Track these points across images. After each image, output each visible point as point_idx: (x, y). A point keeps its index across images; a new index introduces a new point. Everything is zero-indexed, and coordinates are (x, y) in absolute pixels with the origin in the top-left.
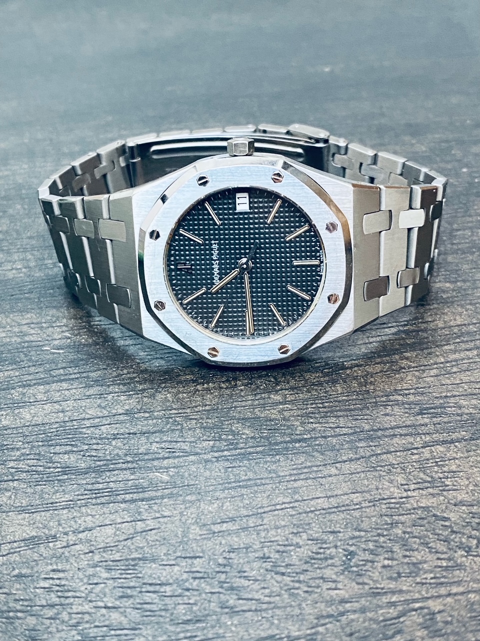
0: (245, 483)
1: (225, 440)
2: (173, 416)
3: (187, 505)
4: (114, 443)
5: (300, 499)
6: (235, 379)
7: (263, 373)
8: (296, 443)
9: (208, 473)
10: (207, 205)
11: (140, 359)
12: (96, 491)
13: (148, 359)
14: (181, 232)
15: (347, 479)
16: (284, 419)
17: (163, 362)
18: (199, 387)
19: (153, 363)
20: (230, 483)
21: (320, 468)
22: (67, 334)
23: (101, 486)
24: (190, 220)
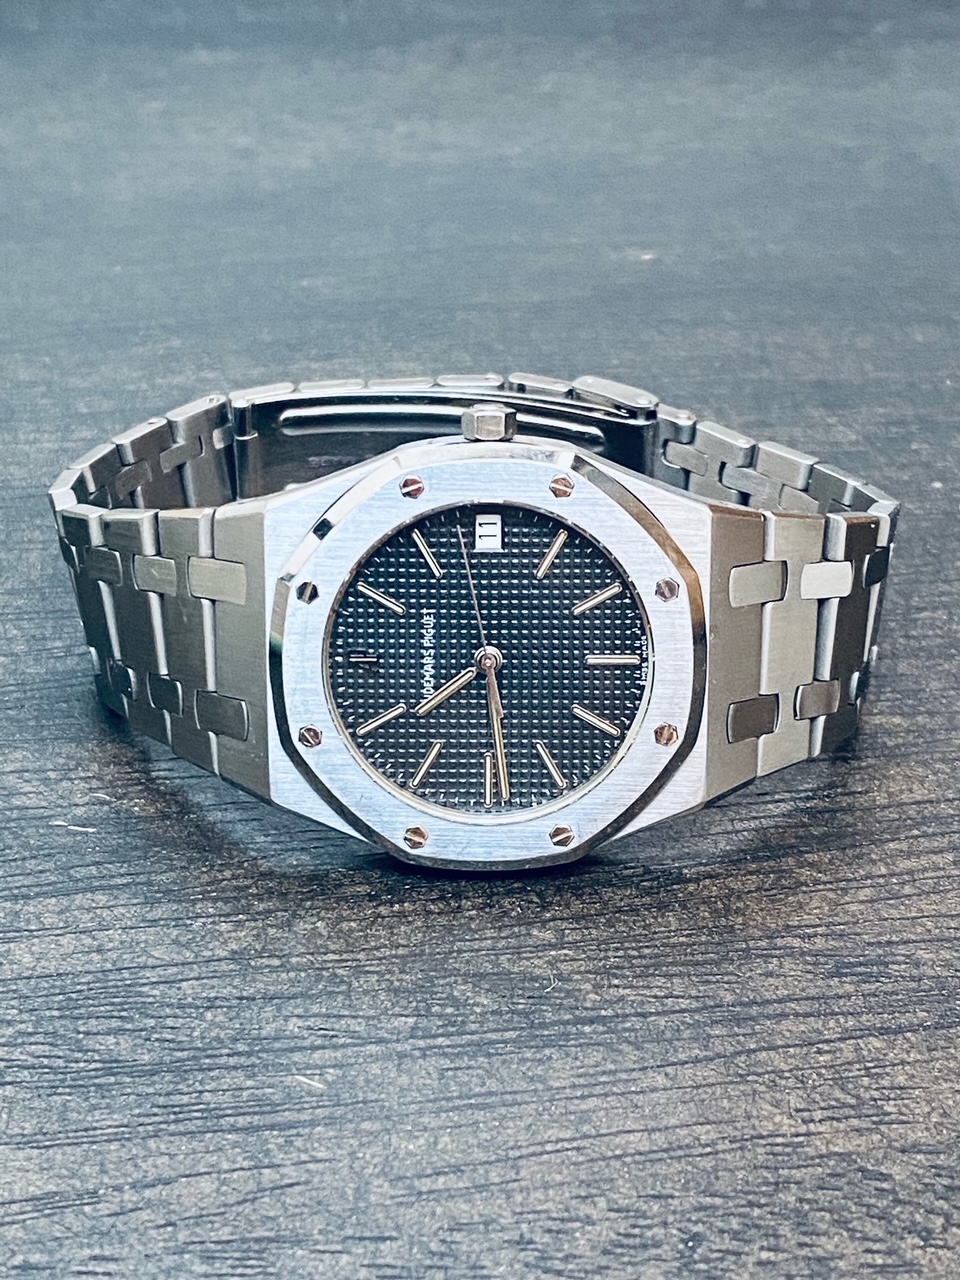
0: (480, 1100)
1: (440, 1016)
2: (330, 965)
3: (365, 1140)
4: (209, 1015)
5: (593, 1132)
6: (457, 896)
7: (516, 885)
8: (584, 1024)
9: (404, 1080)
10: (416, 536)
11: (258, 850)
12: (177, 1109)
13: (275, 850)
14: (360, 588)
15: (688, 1097)
16: (560, 977)
17: (305, 858)
18: (383, 910)
19: (284, 859)
20: (448, 1099)
21: (635, 1075)
22: (101, 795)
23: (185, 1099)
24: (381, 565)
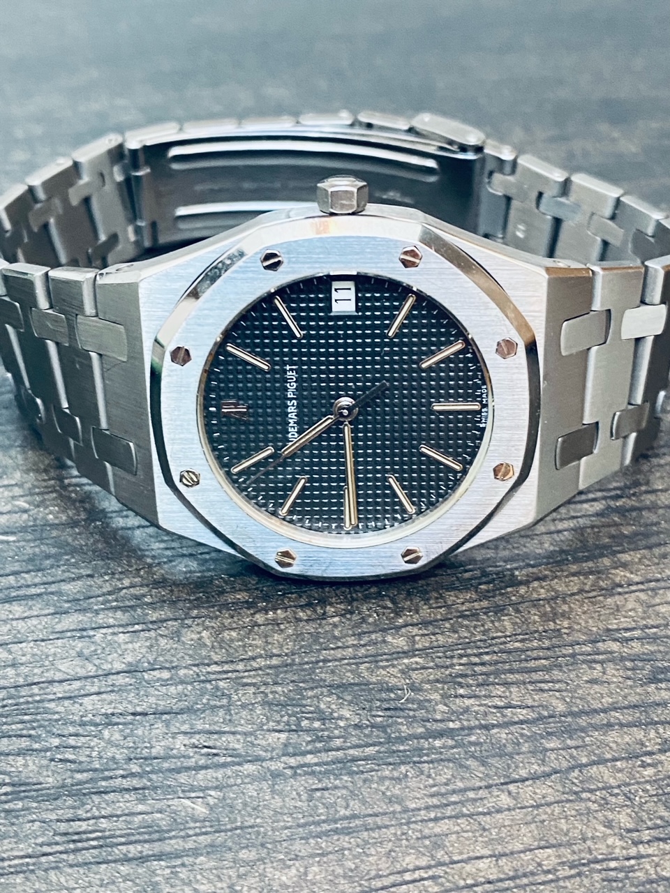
0: (345, 824)
1: (307, 731)
2: (213, 677)
3: (242, 871)
4: (106, 733)
5: (446, 859)
6: (323, 601)
8: (435, 738)
9: (277, 802)
10: (278, 302)
12: (76, 837)
14: (228, 349)
15: (529, 818)
16: (413, 688)
18: (260, 618)
20: (318, 824)
21: (481, 793)
24: (247, 328)
